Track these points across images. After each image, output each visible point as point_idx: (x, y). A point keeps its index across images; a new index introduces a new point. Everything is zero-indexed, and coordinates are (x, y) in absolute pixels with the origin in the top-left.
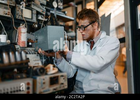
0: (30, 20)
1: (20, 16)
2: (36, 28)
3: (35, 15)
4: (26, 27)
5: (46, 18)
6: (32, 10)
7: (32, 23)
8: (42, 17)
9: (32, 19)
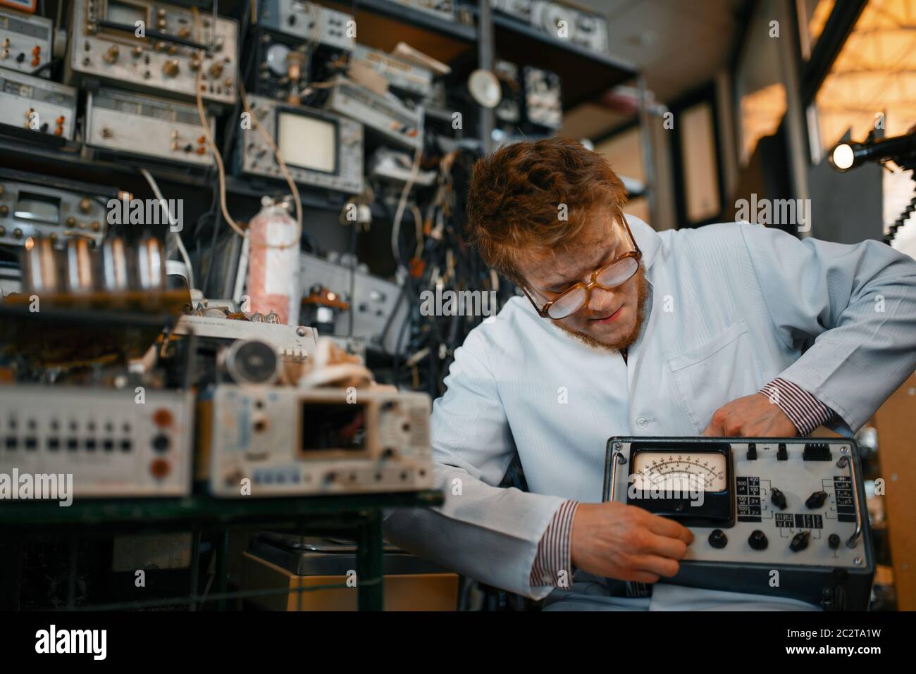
0: (326, 182)
1: (262, 154)
2: (363, 224)
3: (358, 152)
4: (293, 214)
5: (425, 168)
6: (334, 120)
7: (339, 199)
8: (400, 164)
9: (336, 172)
